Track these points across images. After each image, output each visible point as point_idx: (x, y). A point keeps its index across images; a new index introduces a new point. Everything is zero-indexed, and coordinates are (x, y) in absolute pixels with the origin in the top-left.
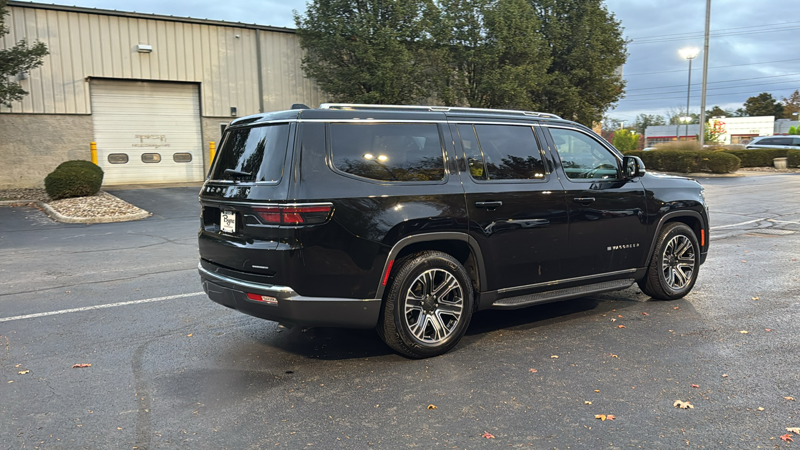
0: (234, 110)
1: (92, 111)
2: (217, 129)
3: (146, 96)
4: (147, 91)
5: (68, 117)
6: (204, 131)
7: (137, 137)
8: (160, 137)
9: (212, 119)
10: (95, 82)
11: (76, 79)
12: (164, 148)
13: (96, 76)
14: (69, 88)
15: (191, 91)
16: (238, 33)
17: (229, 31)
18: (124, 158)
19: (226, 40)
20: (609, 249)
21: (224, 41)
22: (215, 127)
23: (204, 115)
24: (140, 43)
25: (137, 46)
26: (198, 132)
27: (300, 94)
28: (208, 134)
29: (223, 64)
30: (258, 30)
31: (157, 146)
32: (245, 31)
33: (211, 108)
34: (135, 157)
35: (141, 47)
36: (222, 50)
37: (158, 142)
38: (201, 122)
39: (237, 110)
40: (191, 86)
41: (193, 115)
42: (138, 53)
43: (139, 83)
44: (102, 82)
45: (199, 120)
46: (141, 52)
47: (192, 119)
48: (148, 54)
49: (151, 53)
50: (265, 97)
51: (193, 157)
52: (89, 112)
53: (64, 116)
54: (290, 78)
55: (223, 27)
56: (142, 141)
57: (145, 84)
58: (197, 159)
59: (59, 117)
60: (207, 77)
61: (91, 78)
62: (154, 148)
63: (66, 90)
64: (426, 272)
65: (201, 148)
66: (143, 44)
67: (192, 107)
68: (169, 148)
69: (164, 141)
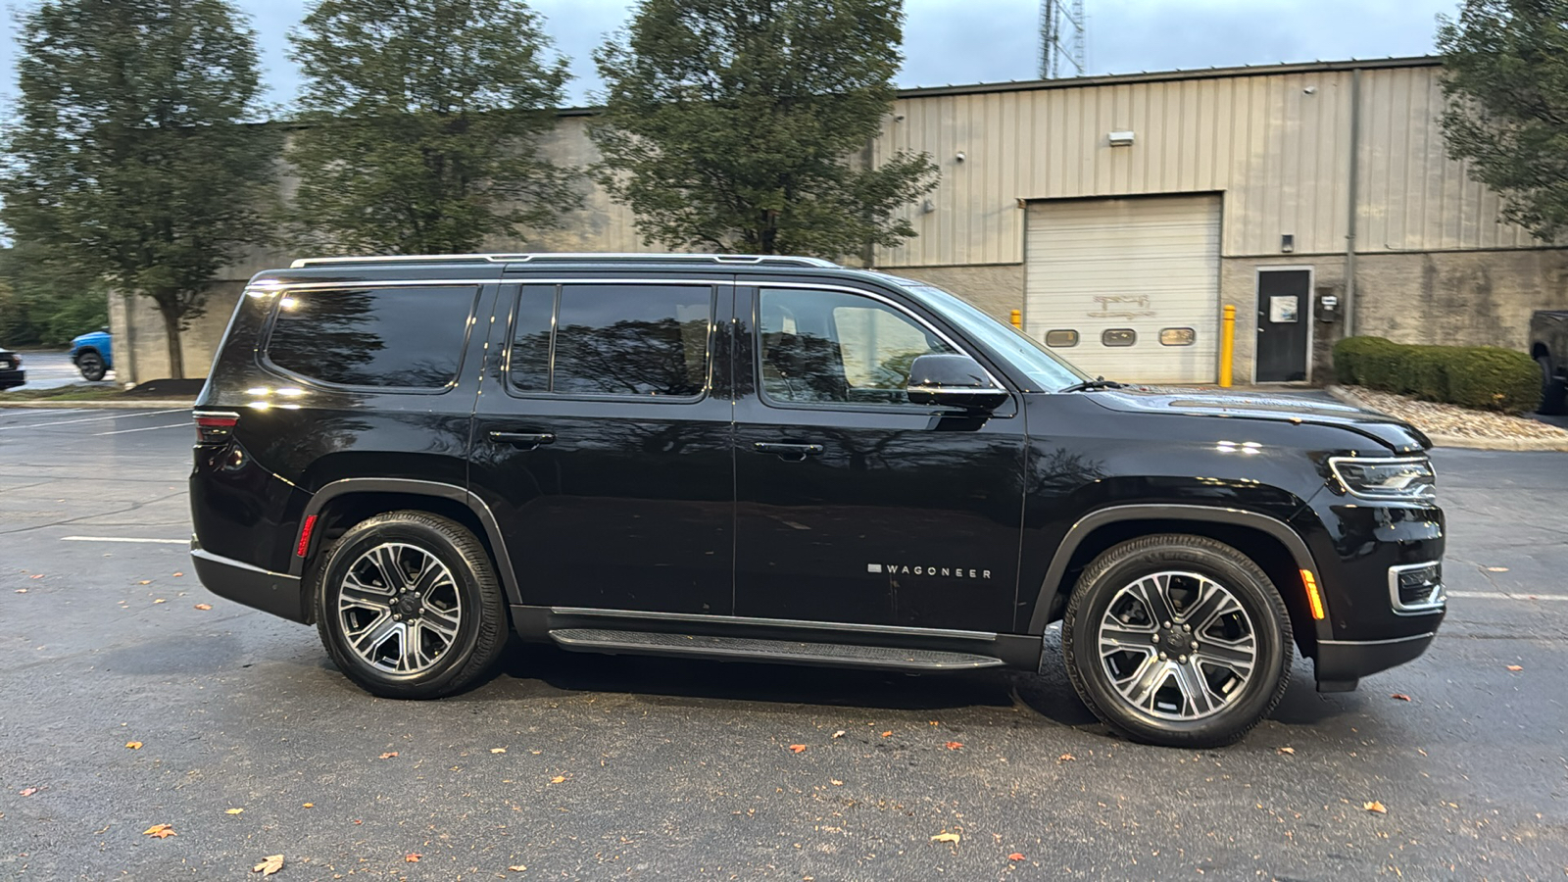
0: (1288, 240)
1: (1025, 257)
2: (1250, 280)
3: (1121, 225)
4: (1125, 215)
5: (986, 269)
6: (1223, 285)
7: (1097, 299)
8: (1137, 299)
9: (1240, 261)
10: (1036, 207)
11: (1005, 205)
12: (1147, 319)
13: (1036, 197)
14: (992, 222)
15: (1205, 210)
16: (1311, 83)
17: (1294, 83)
18: (1069, 338)
19: (1285, 101)
20: (875, 568)
21: (1280, 104)
22: (1247, 276)
23: (1224, 254)
24: (1115, 130)
25: (1108, 136)
26: (1210, 286)
27: (1450, 196)
28: (1231, 290)
29: (1274, 149)
30: (1357, 71)
31: (1130, 316)
32: (1330, 78)
33: (1240, 240)
34: (1091, 335)
35: (1115, 136)
36: (1276, 122)
37: (1134, 308)
38: (1220, 268)
39: (1295, 240)
40: (1205, 200)
41: (1204, 254)
42: (1110, 148)
43: (1111, 203)
44: (1048, 207)
45: (1216, 264)
46: (1114, 144)
47: (1202, 264)
48: (1127, 148)
49: (1134, 147)
50: (1362, 210)
51: (1198, 336)
52: (1020, 260)
53: (979, 269)
54: (1429, 165)
55: (1281, 77)
56: (1105, 308)
57: (1121, 203)
58: (1204, 341)
59: (973, 269)
60: (1238, 179)
61: (1029, 202)
62: (1125, 319)
63: (989, 224)
64: (385, 545)
65: (1215, 318)
66: (1121, 130)
67: (1204, 240)
68: (1154, 319)
69: (1144, 307)
